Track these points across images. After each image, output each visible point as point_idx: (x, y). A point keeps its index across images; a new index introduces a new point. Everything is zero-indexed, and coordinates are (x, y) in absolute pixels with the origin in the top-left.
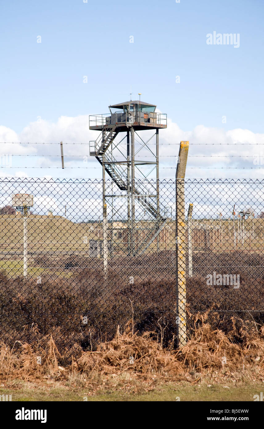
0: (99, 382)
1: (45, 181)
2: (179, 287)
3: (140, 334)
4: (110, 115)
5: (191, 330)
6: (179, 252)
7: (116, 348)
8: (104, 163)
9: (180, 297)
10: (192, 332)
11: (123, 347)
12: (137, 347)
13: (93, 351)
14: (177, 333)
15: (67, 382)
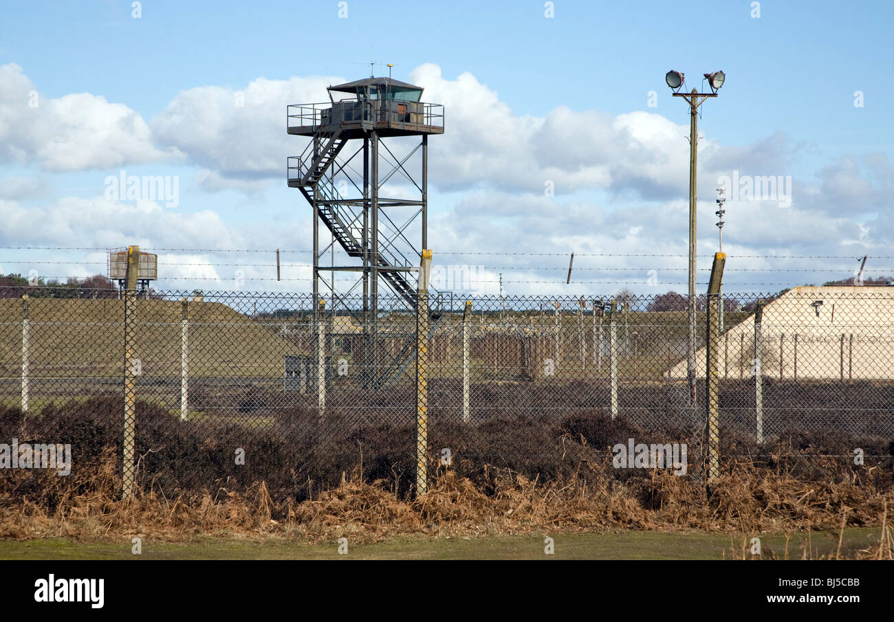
0: (321, 532)
1: (257, 295)
2: (418, 426)
3: (370, 482)
4: (330, 106)
5: (432, 478)
6: (419, 383)
7: (341, 497)
8: (317, 201)
9: (420, 438)
10: (434, 481)
11: (349, 497)
12: (365, 497)
13: (313, 500)
14: (415, 482)
15: (283, 533)
